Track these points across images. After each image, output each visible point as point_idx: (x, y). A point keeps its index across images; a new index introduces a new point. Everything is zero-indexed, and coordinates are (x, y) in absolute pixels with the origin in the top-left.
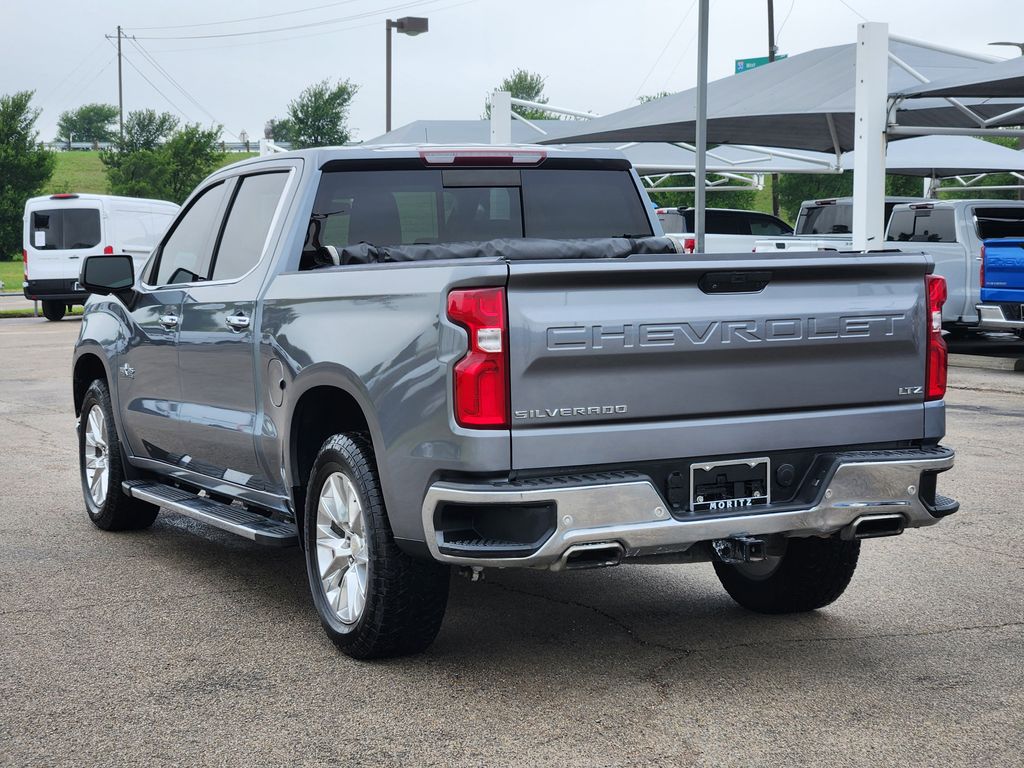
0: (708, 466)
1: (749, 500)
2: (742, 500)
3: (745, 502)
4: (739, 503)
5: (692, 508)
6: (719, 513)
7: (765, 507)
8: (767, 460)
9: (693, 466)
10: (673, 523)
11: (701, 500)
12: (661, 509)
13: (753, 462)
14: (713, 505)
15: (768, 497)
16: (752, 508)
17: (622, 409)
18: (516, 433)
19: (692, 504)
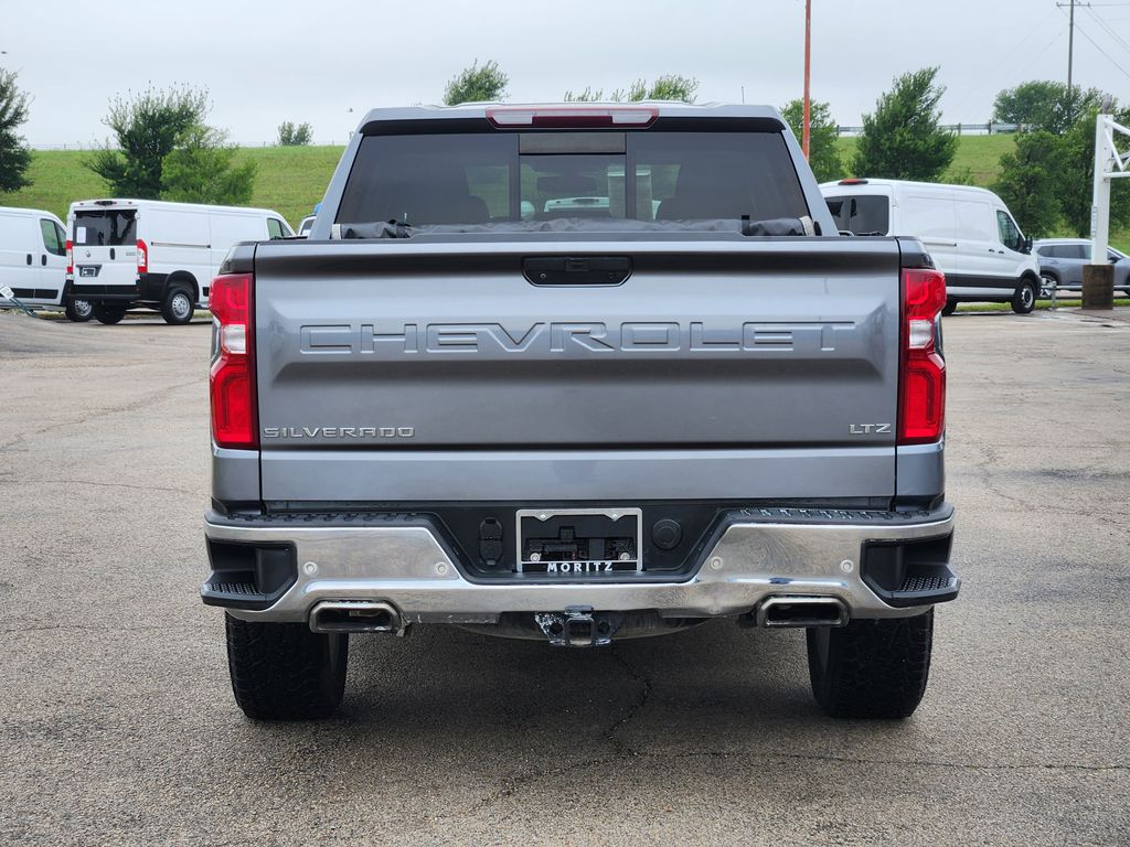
0: (543, 515)
1: (609, 563)
2: (597, 564)
3: (602, 567)
4: (592, 567)
5: (520, 568)
6: (560, 578)
7: (632, 575)
8: (637, 511)
9: (520, 513)
10: (462, 584)
11: (535, 558)
12: (446, 564)
13: (615, 514)
14: (552, 566)
15: (639, 562)
16: (613, 575)
17: (407, 432)
18: (266, 455)
19: (520, 563)
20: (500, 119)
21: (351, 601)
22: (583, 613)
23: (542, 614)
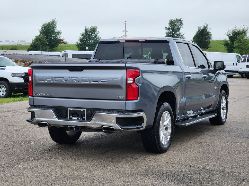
0: (72, 109)
1: (81, 118)
2: (79, 118)
3: (80, 119)
4: (79, 119)
6: (74, 120)
7: (85, 120)
8: (85, 110)
9: (69, 109)
10: (57, 120)
11: (71, 117)
13: (82, 110)
14: (73, 118)
15: (86, 118)
16: (82, 120)
17: (52, 95)
18: (34, 98)
19: (69, 117)
20: (120, 41)
21: (45, 122)
22: (74, 126)
23: (69, 126)
